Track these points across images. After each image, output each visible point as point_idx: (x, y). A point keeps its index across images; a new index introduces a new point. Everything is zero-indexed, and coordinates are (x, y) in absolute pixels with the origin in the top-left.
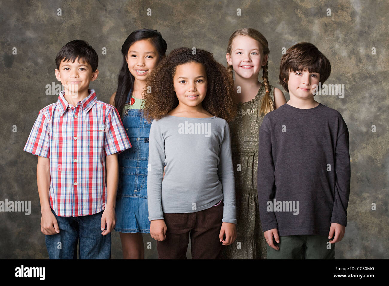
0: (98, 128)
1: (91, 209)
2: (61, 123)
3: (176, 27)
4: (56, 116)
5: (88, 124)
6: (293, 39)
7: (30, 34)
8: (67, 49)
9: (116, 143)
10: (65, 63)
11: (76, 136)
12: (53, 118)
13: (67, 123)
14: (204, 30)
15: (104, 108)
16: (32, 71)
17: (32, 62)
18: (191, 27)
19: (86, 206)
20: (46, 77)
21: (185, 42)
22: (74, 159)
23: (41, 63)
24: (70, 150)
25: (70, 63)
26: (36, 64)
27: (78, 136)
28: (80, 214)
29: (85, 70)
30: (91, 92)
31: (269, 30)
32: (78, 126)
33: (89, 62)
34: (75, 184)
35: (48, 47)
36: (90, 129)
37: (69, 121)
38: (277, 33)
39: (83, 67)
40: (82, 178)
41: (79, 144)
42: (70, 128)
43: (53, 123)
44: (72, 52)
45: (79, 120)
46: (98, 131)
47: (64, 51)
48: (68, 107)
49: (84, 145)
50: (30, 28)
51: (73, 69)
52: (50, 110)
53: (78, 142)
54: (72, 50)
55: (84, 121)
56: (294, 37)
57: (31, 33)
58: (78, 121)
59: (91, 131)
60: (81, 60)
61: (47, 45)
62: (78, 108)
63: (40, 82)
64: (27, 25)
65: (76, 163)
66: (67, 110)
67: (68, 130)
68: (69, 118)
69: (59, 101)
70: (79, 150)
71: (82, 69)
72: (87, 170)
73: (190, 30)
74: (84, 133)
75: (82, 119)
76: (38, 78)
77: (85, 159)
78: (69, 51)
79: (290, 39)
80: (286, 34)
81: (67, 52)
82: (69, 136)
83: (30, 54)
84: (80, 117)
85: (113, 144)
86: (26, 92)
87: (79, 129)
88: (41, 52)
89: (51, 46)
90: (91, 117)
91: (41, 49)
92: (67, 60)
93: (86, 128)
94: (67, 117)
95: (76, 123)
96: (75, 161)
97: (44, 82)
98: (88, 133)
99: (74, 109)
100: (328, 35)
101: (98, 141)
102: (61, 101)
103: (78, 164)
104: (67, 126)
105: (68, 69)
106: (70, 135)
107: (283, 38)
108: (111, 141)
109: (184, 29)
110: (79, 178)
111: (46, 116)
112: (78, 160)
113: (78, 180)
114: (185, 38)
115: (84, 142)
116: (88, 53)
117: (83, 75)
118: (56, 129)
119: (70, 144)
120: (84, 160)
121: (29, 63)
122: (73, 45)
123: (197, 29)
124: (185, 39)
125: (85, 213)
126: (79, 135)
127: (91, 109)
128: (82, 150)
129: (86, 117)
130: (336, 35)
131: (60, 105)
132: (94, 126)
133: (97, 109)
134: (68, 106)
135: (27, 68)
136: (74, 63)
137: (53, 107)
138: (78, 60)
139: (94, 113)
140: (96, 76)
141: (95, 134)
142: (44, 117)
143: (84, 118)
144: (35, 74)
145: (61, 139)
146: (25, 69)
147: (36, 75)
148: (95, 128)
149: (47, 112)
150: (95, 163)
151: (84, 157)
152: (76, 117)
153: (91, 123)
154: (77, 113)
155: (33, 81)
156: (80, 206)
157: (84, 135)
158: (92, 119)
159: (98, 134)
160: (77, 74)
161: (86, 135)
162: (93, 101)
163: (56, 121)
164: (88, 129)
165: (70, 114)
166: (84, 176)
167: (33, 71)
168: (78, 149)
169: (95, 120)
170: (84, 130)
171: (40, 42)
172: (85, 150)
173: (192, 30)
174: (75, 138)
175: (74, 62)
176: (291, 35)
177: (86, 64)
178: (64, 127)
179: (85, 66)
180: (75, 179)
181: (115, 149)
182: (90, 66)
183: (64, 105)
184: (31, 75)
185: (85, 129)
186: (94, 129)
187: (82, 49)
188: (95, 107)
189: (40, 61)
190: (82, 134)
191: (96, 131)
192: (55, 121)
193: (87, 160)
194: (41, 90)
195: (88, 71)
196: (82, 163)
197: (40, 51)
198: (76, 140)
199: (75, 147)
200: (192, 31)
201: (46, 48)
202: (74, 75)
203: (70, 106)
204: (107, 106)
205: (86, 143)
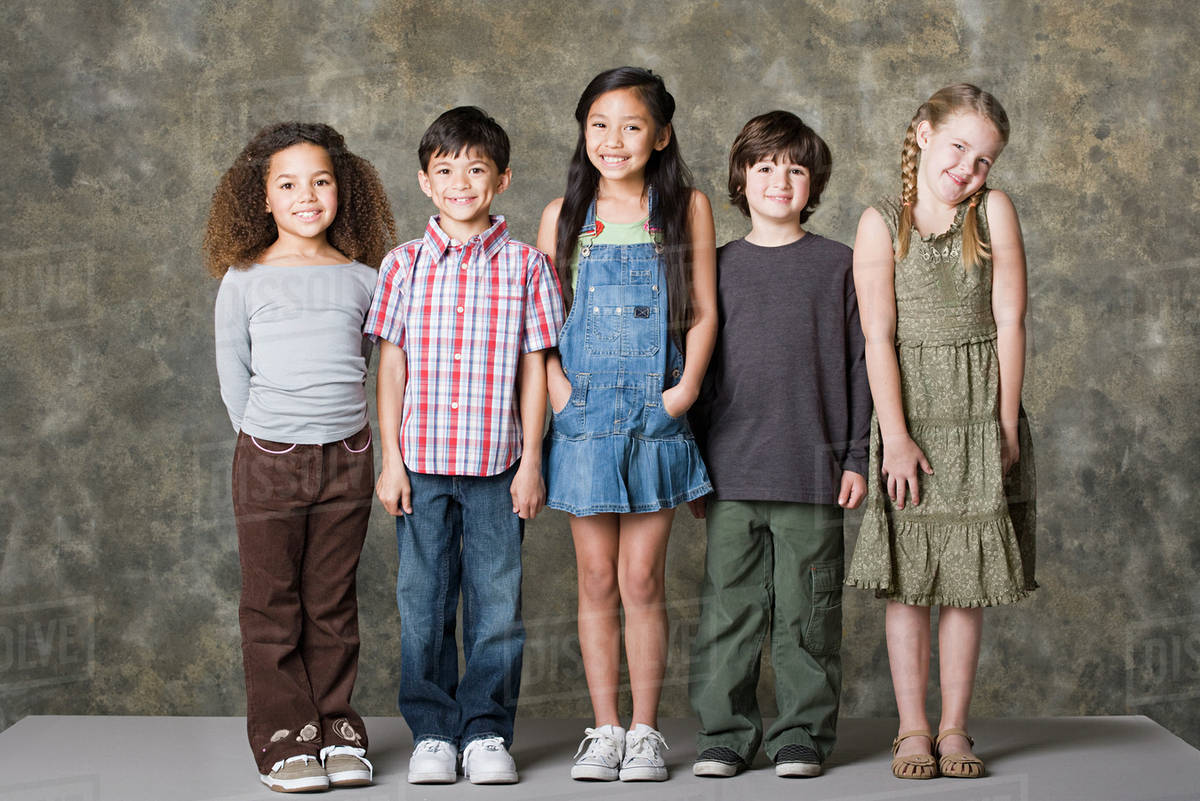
0: (509, 291)
1: (485, 463)
2: (431, 279)
3: (502, 75)
4: (420, 264)
5: (487, 283)
6: (807, 104)
7: (118, 98)
8: (442, 129)
9: (544, 328)
10: (440, 159)
11: (461, 304)
12: (415, 269)
13: (444, 277)
14: (576, 81)
15: (525, 253)
16: (125, 195)
17: (126, 172)
18: (542, 74)
19: (475, 455)
20: (163, 209)
21: (524, 114)
22: (455, 353)
23: (148, 173)
24: (448, 334)
25: (450, 159)
26: (136, 175)
27: (466, 305)
28: (459, 470)
29: (483, 171)
30: (496, 221)
31: (744, 79)
32: (467, 286)
33: (490, 156)
34: (454, 406)
35: (166, 131)
36: (491, 293)
37: (449, 274)
38: (766, 88)
39: (478, 166)
40: (469, 395)
41: (467, 323)
42: (451, 288)
43: (413, 280)
44: (454, 135)
45: (471, 274)
46: (509, 298)
47: (437, 133)
48: (449, 246)
49: (479, 325)
50: (120, 83)
51: (457, 172)
52: (411, 252)
53: (465, 318)
54: (453, 130)
55: (480, 275)
56: (812, 97)
57: (121, 95)
58: (468, 274)
59: (495, 298)
60: (473, 151)
61: (163, 127)
62: (469, 249)
63: (146, 223)
64: (110, 75)
65: (458, 362)
66: (447, 253)
67: (446, 291)
68: (449, 269)
69: (427, 236)
70: (466, 336)
71: (477, 171)
72: (482, 378)
73: (539, 83)
74: (480, 301)
75: (477, 273)
76: (141, 214)
77: (480, 355)
78: (447, 133)
79: (798, 103)
80: (788, 91)
81: (443, 137)
82: (446, 303)
83: (119, 151)
84: (472, 268)
85: (536, 329)
86: (110, 250)
87: (469, 291)
88: (149, 145)
89: (176, 128)
90: (496, 269)
91: (147, 137)
92: (443, 154)
93: (484, 289)
94: (446, 267)
95: (462, 279)
96: (457, 356)
97: (157, 222)
98: (487, 300)
99: (460, 250)
100: (899, 92)
101: (507, 319)
102: (433, 234)
103: (462, 365)
104: (443, 283)
105: (447, 172)
106: (449, 302)
107: (781, 100)
108: (533, 324)
109: (522, 80)
110: (463, 394)
111: (401, 263)
112: (464, 355)
113: (460, 398)
114: (525, 103)
115: (479, 318)
116: (487, 135)
117: (479, 183)
118: (420, 289)
119: (448, 320)
120: (476, 358)
121: (118, 175)
122: (455, 119)
123: (555, 81)
124: (525, 107)
125: (473, 470)
126: (469, 303)
127: (497, 254)
128: (473, 335)
129: (485, 268)
130: (918, 92)
131: (431, 243)
132: (500, 288)
133: (508, 256)
134: (450, 243)
135: (112, 188)
136: (458, 159)
137: (417, 248)
138: (467, 152)
139: (501, 262)
140: (506, 182)
141: (502, 305)
142: (396, 265)
143: (481, 271)
144: (134, 202)
145: (427, 310)
146: (107, 190)
147: (138, 205)
148: (503, 291)
149: (404, 256)
150: (498, 364)
151: (477, 351)
152: (464, 266)
153: (495, 281)
154: (466, 260)
155: (128, 220)
156: (460, 454)
157: (480, 306)
158: (497, 273)
159: (508, 305)
160: (466, 181)
161: (484, 304)
162: (501, 239)
163: (421, 273)
164: (487, 293)
165: (453, 260)
166: (474, 391)
167: (128, 194)
168: (464, 332)
169: (502, 276)
170: (478, 295)
171: (145, 119)
172: (481, 336)
173: (544, 82)
174: (460, 310)
175: (457, 156)
176: (802, 94)
177: (485, 160)
178: (437, 285)
179: (482, 162)
180: (455, 395)
181: (539, 342)
182: (493, 162)
183: (439, 241)
184: (123, 206)
185: (481, 293)
186: (501, 294)
187: (474, 128)
188: (504, 251)
189: (146, 167)
190: (475, 302)
191: (504, 298)
192: (419, 274)
193: (483, 357)
194: (148, 244)
195: (489, 173)
196: (471, 362)
197: (146, 143)
198: (462, 314)
199: (460, 328)
200: (543, 86)
201: (162, 136)
202: (460, 185)
203: (454, 244)
204: (531, 250)
205: (482, 322)
